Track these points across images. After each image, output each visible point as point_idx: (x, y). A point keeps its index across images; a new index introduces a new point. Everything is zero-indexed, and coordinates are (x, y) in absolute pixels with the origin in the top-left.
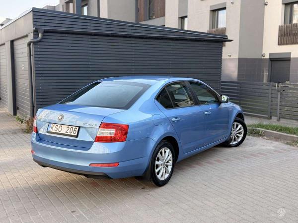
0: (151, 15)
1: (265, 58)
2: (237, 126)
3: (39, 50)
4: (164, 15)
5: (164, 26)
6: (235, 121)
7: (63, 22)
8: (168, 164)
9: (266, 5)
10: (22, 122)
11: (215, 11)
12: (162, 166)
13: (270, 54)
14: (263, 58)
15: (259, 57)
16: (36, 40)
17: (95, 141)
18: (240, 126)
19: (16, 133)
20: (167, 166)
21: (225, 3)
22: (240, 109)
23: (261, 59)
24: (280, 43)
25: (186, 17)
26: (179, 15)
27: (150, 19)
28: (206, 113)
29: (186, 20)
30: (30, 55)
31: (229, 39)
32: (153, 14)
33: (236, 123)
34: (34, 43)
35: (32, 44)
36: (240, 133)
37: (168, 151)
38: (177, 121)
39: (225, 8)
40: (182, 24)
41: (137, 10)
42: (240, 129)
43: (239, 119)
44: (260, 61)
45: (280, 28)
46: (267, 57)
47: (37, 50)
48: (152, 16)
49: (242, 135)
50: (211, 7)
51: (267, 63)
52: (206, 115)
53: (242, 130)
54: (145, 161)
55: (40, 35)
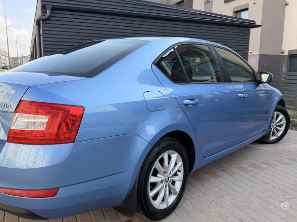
1: (284, 54)
2: (278, 116)
6: (276, 110)
8: (175, 178)
9: (287, 5)
11: (237, 12)
12: (164, 184)
13: (289, 51)
14: (282, 54)
15: (279, 53)
17: (8, 141)
18: (281, 116)
20: (173, 183)
22: (281, 95)
23: (281, 56)
28: (240, 95)
31: (257, 24)
33: (276, 113)
35: (41, 22)
36: (280, 126)
37: (175, 156)
38: (194, 104)
39: (247, 9)
42: (281, 121)
43: (280, 107)
46: (286, 53)
47: (45, 29)
49: (283, 128)
50: (234, 8)
51: (287, 57)
52: (240, 98)
53: (284, 121)
54: (126, 179)
55: (48, 12)
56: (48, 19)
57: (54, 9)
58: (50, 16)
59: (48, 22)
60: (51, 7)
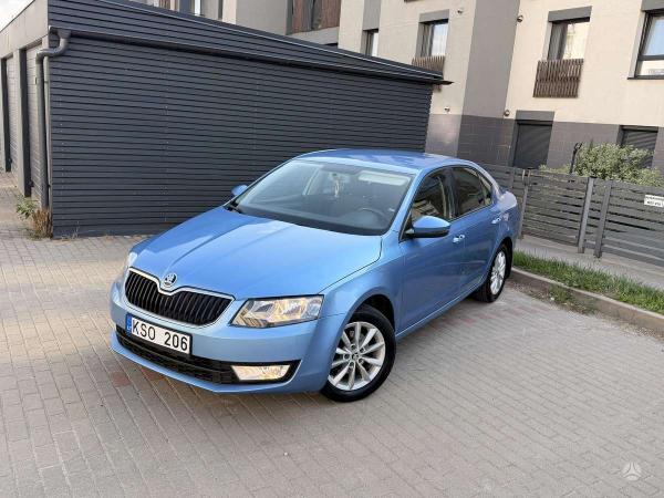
0: (315, 22)
1: (509, 117)
3: (60, 72)
4: (338, 25)
5: (336, 44)
7: (113, 19)
9: (519, 20)
10: (27, 215)
11: (428, 25)
13: (518, 112)
14: (505, 117)
15: (499, 116)
16: (53, 51)
19: (11, 237)
21: (447, 11)
23: (502, 119)
24: (538, 94)
25: (377, 30)
26: (363, 26)
27: (313, 29)
29: (376, 35)
30: (43, 82)
31: (446, 79)
32: (319, 20)
34: (51, 57)
35: (46, 59)
39: (446, 21)
40: (368, 44)
41: (291, 10)
44: (500, 123)
45: (540, 65)
46: (512, 116)
47: (55, 72)
48: (317, 25)
50: (421, 15)
51: (511, 128)
55: (62, 42)
56: (61, 55)
57: (73, 36)
58: (67, 49)
59: (60, 59)
60: (67, 34)
